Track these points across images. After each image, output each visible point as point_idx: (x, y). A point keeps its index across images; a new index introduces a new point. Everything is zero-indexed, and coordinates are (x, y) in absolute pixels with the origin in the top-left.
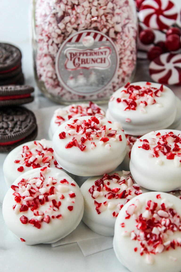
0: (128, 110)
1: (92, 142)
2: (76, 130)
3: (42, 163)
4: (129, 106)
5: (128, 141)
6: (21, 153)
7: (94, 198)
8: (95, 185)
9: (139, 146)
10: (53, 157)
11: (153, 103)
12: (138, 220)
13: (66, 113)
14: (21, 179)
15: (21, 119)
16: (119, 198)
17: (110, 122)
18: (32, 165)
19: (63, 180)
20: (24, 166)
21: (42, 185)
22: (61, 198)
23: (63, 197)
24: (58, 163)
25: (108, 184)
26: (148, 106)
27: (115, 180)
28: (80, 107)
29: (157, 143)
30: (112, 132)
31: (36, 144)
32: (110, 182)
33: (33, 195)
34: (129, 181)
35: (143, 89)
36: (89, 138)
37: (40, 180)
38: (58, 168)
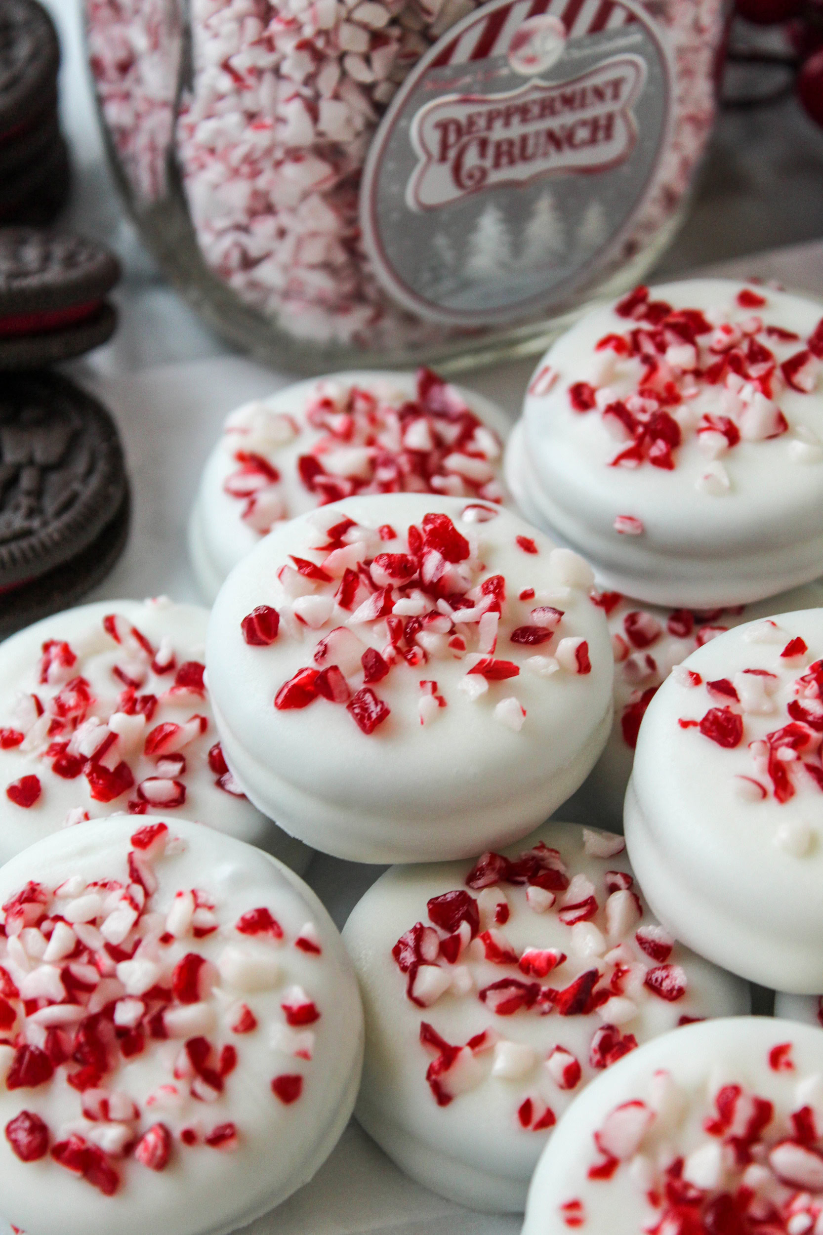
0: (629, 463)
1: (423, 679)
2: (339, 597)
3: (143, 758)
4: (640, 440)
5: (618, 637)
6: (31, 684)
7: (419, 1003)
8: (427, 923)
9: (687, 718)
10: (204, 725)
11: (772, 432)
12: (662, 1190)
13: (285, 431)
14: (20, 886)
15: (40, 456)
16: (558, 1009)
17: (527, 546)
18: (87, 768)
19: (256, 915)
20: (43, 770)
21: (136, 937)
22: (236, 1030)
23: (249, 1023)
24: (230, 767)
25: (503, 915)
26: (743, 447)
27: (537, 895)
28: (368, 398)
29: (785, 709)
30: (541, 619)
31: (117, 638)
32: (509, 907)
33: (83, 996)
34: (618, 904)
35: (717, 338)
36: (409, 657)
37: (125, 904)
38: (230, 793)
